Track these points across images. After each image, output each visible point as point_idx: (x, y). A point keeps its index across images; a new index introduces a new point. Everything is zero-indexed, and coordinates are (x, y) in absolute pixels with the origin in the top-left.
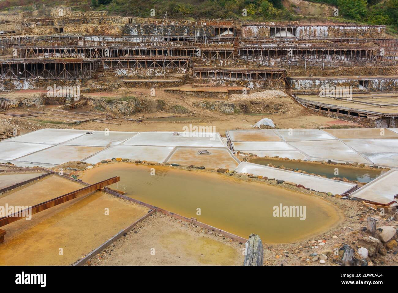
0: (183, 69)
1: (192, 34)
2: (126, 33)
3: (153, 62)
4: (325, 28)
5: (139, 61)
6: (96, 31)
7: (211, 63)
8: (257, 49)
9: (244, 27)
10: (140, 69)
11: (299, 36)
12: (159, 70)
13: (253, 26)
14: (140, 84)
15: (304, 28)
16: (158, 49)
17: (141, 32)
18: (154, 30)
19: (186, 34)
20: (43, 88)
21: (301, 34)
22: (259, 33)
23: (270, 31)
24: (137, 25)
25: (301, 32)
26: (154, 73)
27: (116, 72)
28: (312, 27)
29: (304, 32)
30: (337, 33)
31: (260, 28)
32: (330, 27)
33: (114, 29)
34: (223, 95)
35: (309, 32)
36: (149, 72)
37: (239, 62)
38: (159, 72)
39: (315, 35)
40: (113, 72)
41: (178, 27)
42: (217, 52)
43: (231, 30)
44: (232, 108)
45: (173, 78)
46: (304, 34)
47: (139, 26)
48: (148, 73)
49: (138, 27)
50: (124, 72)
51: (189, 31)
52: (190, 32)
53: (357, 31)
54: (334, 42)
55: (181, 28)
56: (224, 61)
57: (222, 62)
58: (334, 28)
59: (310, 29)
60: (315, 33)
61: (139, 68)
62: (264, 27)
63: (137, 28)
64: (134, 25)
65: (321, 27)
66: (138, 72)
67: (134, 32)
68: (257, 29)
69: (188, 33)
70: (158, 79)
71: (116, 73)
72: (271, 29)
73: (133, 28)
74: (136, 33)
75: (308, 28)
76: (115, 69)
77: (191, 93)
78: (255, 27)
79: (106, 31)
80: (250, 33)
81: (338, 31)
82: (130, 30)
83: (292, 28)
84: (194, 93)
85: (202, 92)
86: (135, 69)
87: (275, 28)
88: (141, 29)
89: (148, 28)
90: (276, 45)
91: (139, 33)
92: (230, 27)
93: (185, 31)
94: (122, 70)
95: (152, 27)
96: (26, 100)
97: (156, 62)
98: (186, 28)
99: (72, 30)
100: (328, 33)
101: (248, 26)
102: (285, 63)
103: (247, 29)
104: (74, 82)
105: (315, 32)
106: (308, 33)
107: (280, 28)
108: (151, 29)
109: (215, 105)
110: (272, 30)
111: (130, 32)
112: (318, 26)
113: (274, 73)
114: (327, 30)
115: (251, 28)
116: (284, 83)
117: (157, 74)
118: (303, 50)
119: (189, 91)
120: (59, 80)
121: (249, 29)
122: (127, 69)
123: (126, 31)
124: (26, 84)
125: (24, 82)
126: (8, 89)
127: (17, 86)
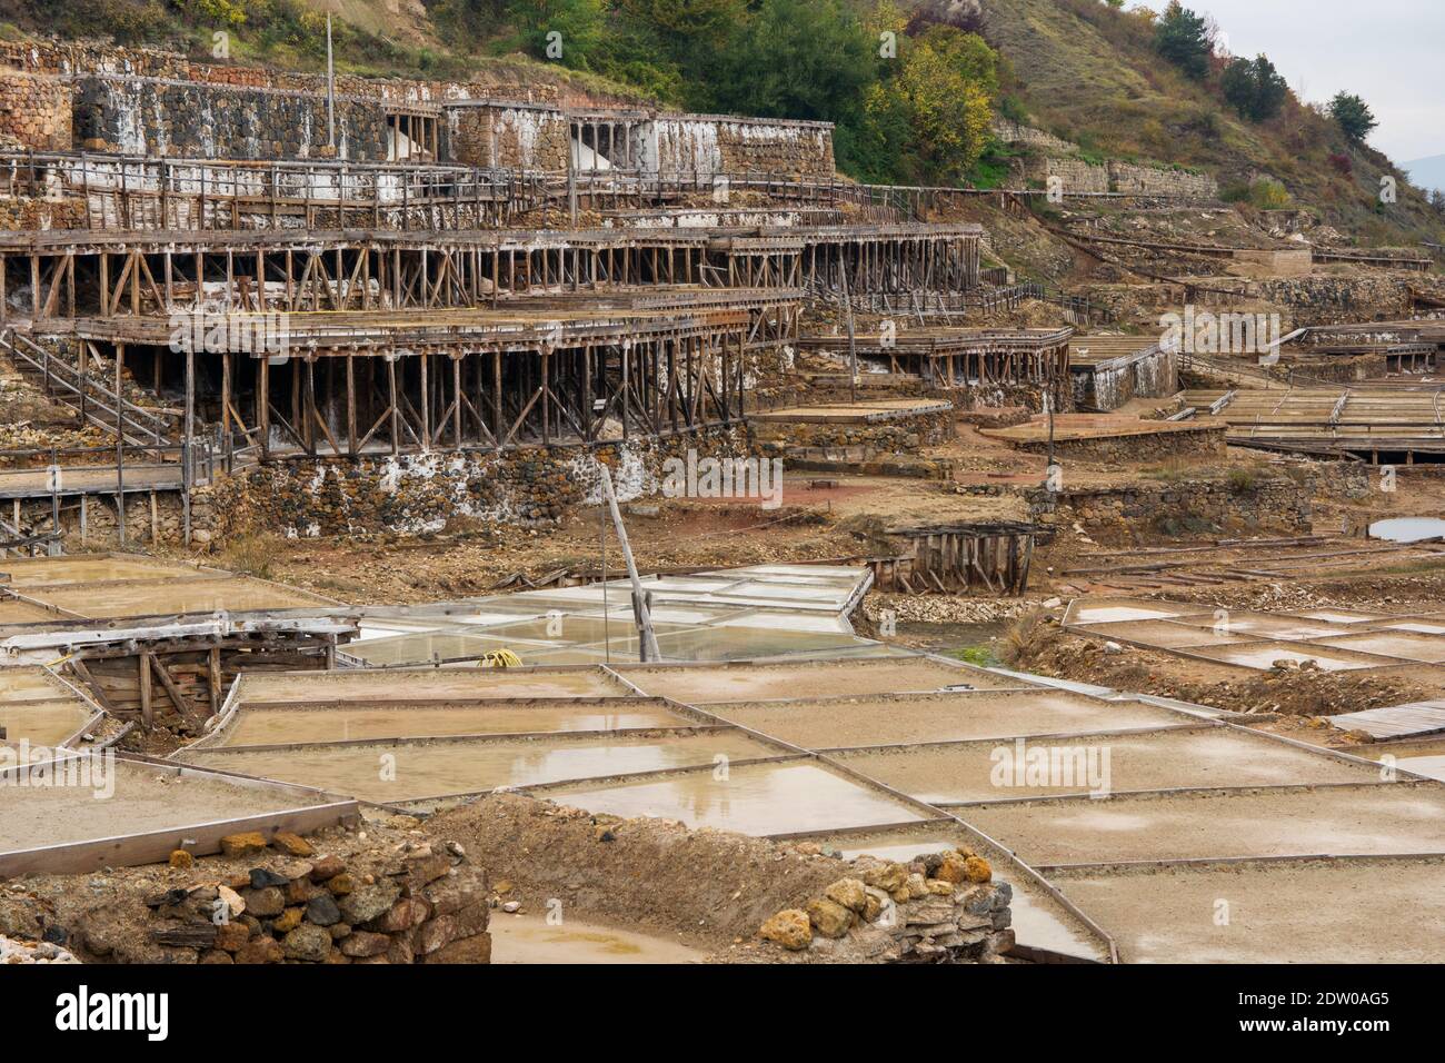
0: (787, 351)
1: (324, 150)
2: (101, 133)
9: (492, 118)
17: (156, 131)
18: (202, 122)
19: (304, 150)
22: (540, 153)
24: (138, 86)
32: (720, 126)
41: (279, 107)
47: (149, 89)
49: (146, 98)
51: (314, 129)
52: (319, 139)
53: (779, 145)
55: (287, 109)
58: (730, 133)
63: (142, 99)
69: (312, 142)
72: (569, 127)
73: (127, 104)
74: (141, 134)
80: (512, 147)
81: (742, 144)
82: (117, 117)
83: (628, 124)
87: (581, 124)
88: (158, 108)
91: (150, 134)
93: (301, 129)
95: (194, 99)
98: (305, 114)
101: (504, 110)
107: (593, 123)
108: (190, 112)
111: (117, 129)
123: (99, 118)
124: (629, 470)
125: (619, 457)
126: (545, 510)
127: (591, 485)
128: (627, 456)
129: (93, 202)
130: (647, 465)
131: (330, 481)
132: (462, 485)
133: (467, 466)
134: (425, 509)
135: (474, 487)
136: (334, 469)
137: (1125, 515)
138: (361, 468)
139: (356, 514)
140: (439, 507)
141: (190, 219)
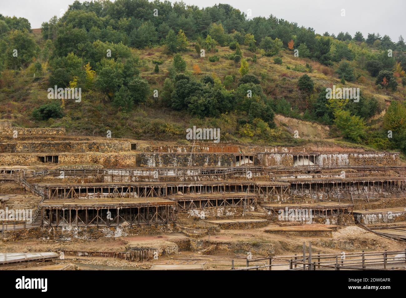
0: (252, 207)
1: (213, 164)
2: (142, 163)
3: (223, 200)
4: (346, 156)
5: (210, 200)
6: (109, 161)
7: (268, 199)
8: (306, 183)
9: (267, 156)
10: (212, 209)
11: (322, 164)
12: (229, 209)
13: (276, 155)
14: (234, 226)
15: (326, 156)
17: (159, 162)
18: (173, 160)
19: (206, 164)
20: (137, 234)
21: (324, 162)
22: (282, 162)
23: (293, 160)
24: (155, 155)
25: (324, 160)
26: (225, 213)
27: (189, 213)
28: (334, 155)
29: (327, 160)
30: (357, 161)
31: (283, 156)
32: (350, 154)
33: (130, 159)
34: (328, 233)
35: (332, 160)
36: (220, 211)
37: (294, 197)
38: (230, 211)
39: (337, 164)
40: (186, 213)
41: (199, 156)
42: (274, 187)
43: (251, 158)
44: (352, 245)
45: (253, 217)
46: (327, 162)
47: (157, 155)
48: (219, 213)
49: (157, 156)
50: (195, 212)
51: (209, 160)
52: (211, 162)
53: (374, 158)
54: (358, 170)
55: (201, 156)
56: (280, 197)
57: (279, 197)
58: (354, 156)
59: (332, 157)
60: (337, 161)
61: (210, 208)
62: (287, 155)
63: (155, 157)
64: (152, 154)
65: (342, 155)
66: (209, 211)
67: (152, 162)
68: (280, 157)
69: (209, 162)
70: (235, 219)
71: (189, 214)
72: (294, 157)
73: (151, 158)
74: (154, 163)
75: (330, 156)
76: (188, 210)
77: (295, 233)
78: (278, 155)
79: (120, 161)
80: (273, 161)
81: (358, 158)
82: (147, 160)
83: (315, 156)
84: (297, 232)
85: (305, 231)
86: (207, 209)
87: (298, 156)
88: (160, 158)
89: (167, 157)
90: (311, 177)
91: (157, 163)
92: (250, 154)
93: (205, 160)
94: (194, 210)
95: (171, 156)
96: (168, 248)
97: (227, 200)
98: (207, 157)
99: (72, 160)
100: (349, 160)
101: (271, 154)
102: (332, 196)
103: (270, 157)
104: (166, 227)
105: (337, 159)
106: (330, 162)
107: (303, 156)
108: (170, 158)
109: (335, 243)
110: (295, 158)
111: (147, 162)
112: (339, 153)
113: (345, 208)
114: (347, 158)
115: (274, 156)
116: (353, 218)
117: (228, 214)
118: (347, 182)
119: (292, 231)
120: (150, 225)
121: (272, 157)
122: (199, 210)
123: (142, 161)
124: (118, 231)
125: (116, 229)
126: (95, 238)
127: (107, 234)
128: (118, 229)
129: (106, 177)
130: (124, 231)
131: (52, 230)
132: (76, 232)
133: (78, 229)
134: (68, 236)
135: (79, 233)
136: (53, 228)
137: (228, 248)
138: (58, 228)
139: (55, 236)
140: (70, 236)
141: (128, 180)
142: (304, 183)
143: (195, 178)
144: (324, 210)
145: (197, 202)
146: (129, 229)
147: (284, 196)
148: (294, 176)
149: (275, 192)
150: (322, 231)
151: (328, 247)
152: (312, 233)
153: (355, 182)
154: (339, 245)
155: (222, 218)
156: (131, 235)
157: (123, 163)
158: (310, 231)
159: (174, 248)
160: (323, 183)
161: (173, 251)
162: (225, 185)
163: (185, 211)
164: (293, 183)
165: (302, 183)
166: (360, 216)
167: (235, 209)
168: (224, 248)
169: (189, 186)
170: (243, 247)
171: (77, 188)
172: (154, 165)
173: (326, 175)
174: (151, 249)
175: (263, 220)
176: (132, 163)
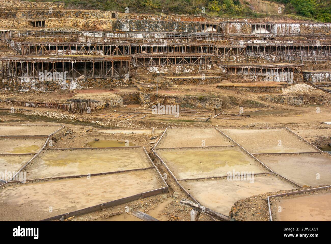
0: (209, 66)
1: (181, 30)
2: (118, 28)
3: (181, 59)
4: (298, 25)
5: (169, 58)
6: (87, 25)
7: (226, 59)
8: (261, 46)
9: (229, 24)
10: (170, 66)
11: (277, 32)
12: (187, 67)
13: (237, 23)
14: (188, 81)
15: (281, 25)
16: (175, 46)
17: (133, 28)
18: (145, 26)
19: (175, 30)
20: (92, 88)
21: (278, 31)
22: (242, 30)
23: (251, 28)
24: (129, 21)
25: (279, 28)
26: (183, 70)
27: (148, 69)
28: (287, 25)
29: (281, 29)
30: (307, 30)
31: (242, 25)
32: (302, 24)
33: (106, 24)
34: (277, 89)
35: (285, 29)
36: (178, 68)
37: (249, 58)
38: (188, 69)
39: (289, 32)
40: (146, 69)
41: (168, 23)
42: (231, 49)
43: (215, 27)
44: (301, 101)
45: (208, 75)
46: (281, 31)
47: (131, 21)
48: (177, 70)
49: (130, 23)
50: (155, 69)
51: (178, 27)
52: (179, 29)
53: (323, 28)
54: (307, 38)
55: (170, 24)
56: (236, 57)
57: (235, 58)
58: (305, 25)
59: (286, 26)
60: (290, 30)
61: (169, 65)
62: (247, 24)
63: (129, 23)
64: (126, 21)
65: (295, 25)
66: (168, 69)
67: (126, 27)
68: (240, 26)
69: (177, 29)
70: (191, 75)
71: (148, 71)
72: (252, 25)
73: (125, 24)
74: (128, 28)
75: (284, 25)
76: (148, 66)
77: (245, 89)
78: (238, 24)
79: (97, 26)
80: (234, 29)
81: (308, 28)
82: (122, 26)
83: (270, 25)
84: (248, 88)
85: (256, 87)
86: (166, 66)
87: (256, 25)
88: (133, 24)
89: (140, 24)
90: (266, 42)
91: (131, 28)
92: (214, 23)
93: (174, 27)
94: (154, 67)
95: (144, 23)
96: (112, 100)
97: (185, 58)
98: (176, 25)
99: (57, 25)
100: (300, 30)
101: (232, 23)
102: (284, 58)
103: (232, 26)
104: (122, 81)
105: (290, 28)
106: (284, 30)
107: (260, 25)
108: (142, 25)
109: (284, 99)
110: (253, 27)
111: (122, 27)
112: (292, 23)
113: (295, 68)
114: (299, 27)
115: (235, 25)
116: (302, 77)
117: (186, 71)
118: (298, 46)
119: (242, 87)
120: (106, 79)
121: (233, 26)
122: (158, 67)
123: (117, 26)
124: (73, 84)
125: (71, 82)
126: (51, 90)
127: (63, 86)
128: (73, 82)
129: (80, 38)
130: (78, 84)
131: (13, 82)
132: (34, 84)
133: (35, 81)
134: (26, 87)
135: (36, 85)
136: (14, 80)
137: (176, 102)
138: (17, 80)
139: (16, 87)
140: (28, 87)
141: (101, 41)
142: (259, 46)
143: (161, 40)
144: (275, 69)
145: (156, 60)
146: (83, 82)
147: (240, 57)
148: (251, 41)
149: (232, 54)
150: (272, 87)
151: (277, 102)
152: (263, 89)
153: (305, 46)
154: (289, 101)
155: (179, 75)
156: (86, 88)
157: (100, 28)
158: (260, 88)
159: (119, 101)
160: (277, 46)
161: (117, 104)
162: (185, 46)
163: (145, 68)
164: (249, 46)
165: (257, 46)
166: (309, 74)
167: (192, 67)
168: (172, 101)
169: (153, 46)
170: (190, 101)
171: (47, 45)
172: (128, 30)
173: (279, 41)
174: (93, 102)
175: (217, 77)
176: (109, 28)
